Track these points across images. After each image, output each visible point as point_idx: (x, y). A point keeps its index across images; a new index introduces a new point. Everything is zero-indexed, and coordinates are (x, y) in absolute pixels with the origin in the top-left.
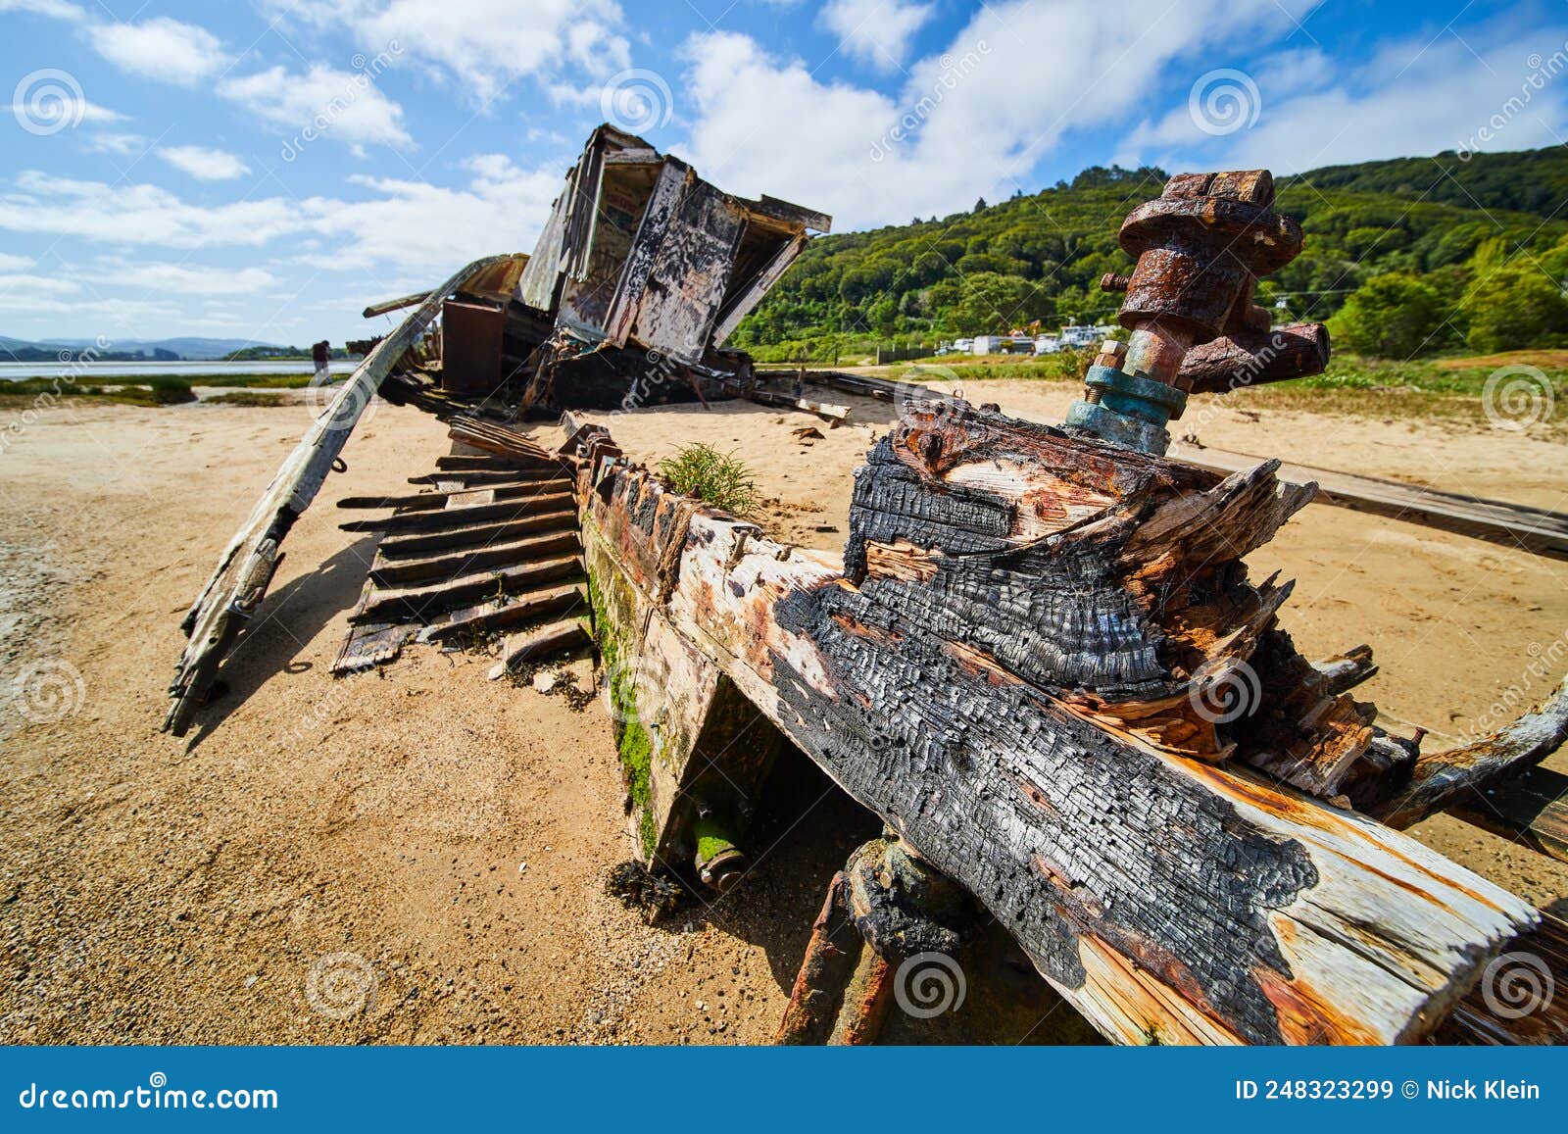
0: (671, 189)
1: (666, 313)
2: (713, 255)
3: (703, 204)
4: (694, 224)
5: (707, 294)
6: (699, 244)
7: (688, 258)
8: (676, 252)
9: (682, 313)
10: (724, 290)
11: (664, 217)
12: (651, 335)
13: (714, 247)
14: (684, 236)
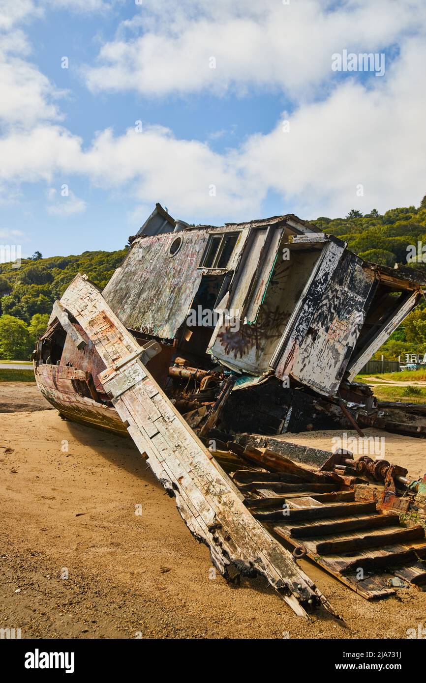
0: (332, 260)
1: (314, 352)
2: (352, 306)
3: (348, 268)
4: (341, 283)
5: (346, 337)
6: (343, 298)
7: (334, 309)
8: (326, 305)
9: (326, 351)
10: (358, 334)
11: (326, 280)
12: (302, 370)
13: (353, 300)
14: (332, 292)
